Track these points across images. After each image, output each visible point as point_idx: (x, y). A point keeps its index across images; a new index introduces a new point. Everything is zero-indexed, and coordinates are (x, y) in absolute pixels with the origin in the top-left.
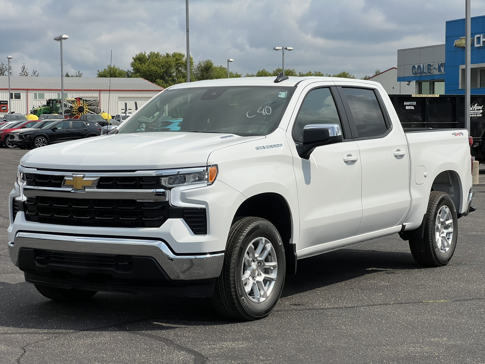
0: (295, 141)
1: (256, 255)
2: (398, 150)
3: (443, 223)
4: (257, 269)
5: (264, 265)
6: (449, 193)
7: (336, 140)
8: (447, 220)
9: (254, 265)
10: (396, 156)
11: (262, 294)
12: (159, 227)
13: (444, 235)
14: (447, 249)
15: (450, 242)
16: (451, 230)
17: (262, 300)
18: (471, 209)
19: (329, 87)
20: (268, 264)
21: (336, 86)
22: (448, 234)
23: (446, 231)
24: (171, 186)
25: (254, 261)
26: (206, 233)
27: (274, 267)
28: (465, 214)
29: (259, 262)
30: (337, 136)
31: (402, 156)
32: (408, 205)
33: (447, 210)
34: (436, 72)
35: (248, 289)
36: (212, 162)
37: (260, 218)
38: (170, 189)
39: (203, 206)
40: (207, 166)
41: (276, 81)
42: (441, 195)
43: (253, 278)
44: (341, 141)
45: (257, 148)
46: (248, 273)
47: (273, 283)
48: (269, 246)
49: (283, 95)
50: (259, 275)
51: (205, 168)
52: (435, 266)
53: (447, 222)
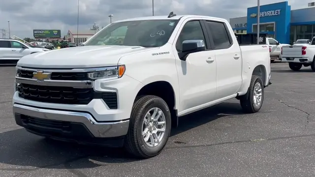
0: (178, 50)
1: (152, 118)
2: (236, 55)
3: (257, 91)
4: (153, 126)
5: (157, 123)
6: (260, 76)
7: (201, 49)
8: (259, 89)
9: (151, 124)
10: (235, 58)
11: (156, 141)
12: (87, 104)
13: (257, 97)
14: (259, 104)
15: (260, 100)
16: (260, 94)
17: (156, 144)
18: (270, 83)
19: (199, 20)
20: (160, 123)
21: (203, 20)
22: (259, 96)
23: (258, 95)
24: (94, 78)
25: (151, 122)
26: (117, 108)
27: (164, 124)
28: (267, 86)
29: (154, 122)
30: (202, 47)
31: (238, 58)
32: (241, 83)
33: (259, 84)
34: (244, 27)
35: (146, 139)
36: (121, 63)
37: (155, 96)
38: (94, 80)
39: (115, 91)
40: (118, 66)
41: (169, 17)
42: (257, 77)
43: (151, 132)
44: (204, 50)
45: (153, 54)
46: (147, 130)
47: (163, 134)
48: (160, 112)
49: (172, 24)
50: (154, 129)
51: (117, 67)
52: (253, 113)
53: (259, 91)
